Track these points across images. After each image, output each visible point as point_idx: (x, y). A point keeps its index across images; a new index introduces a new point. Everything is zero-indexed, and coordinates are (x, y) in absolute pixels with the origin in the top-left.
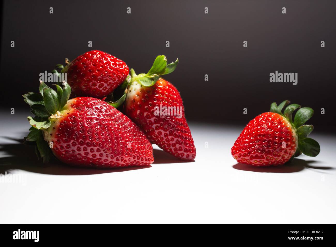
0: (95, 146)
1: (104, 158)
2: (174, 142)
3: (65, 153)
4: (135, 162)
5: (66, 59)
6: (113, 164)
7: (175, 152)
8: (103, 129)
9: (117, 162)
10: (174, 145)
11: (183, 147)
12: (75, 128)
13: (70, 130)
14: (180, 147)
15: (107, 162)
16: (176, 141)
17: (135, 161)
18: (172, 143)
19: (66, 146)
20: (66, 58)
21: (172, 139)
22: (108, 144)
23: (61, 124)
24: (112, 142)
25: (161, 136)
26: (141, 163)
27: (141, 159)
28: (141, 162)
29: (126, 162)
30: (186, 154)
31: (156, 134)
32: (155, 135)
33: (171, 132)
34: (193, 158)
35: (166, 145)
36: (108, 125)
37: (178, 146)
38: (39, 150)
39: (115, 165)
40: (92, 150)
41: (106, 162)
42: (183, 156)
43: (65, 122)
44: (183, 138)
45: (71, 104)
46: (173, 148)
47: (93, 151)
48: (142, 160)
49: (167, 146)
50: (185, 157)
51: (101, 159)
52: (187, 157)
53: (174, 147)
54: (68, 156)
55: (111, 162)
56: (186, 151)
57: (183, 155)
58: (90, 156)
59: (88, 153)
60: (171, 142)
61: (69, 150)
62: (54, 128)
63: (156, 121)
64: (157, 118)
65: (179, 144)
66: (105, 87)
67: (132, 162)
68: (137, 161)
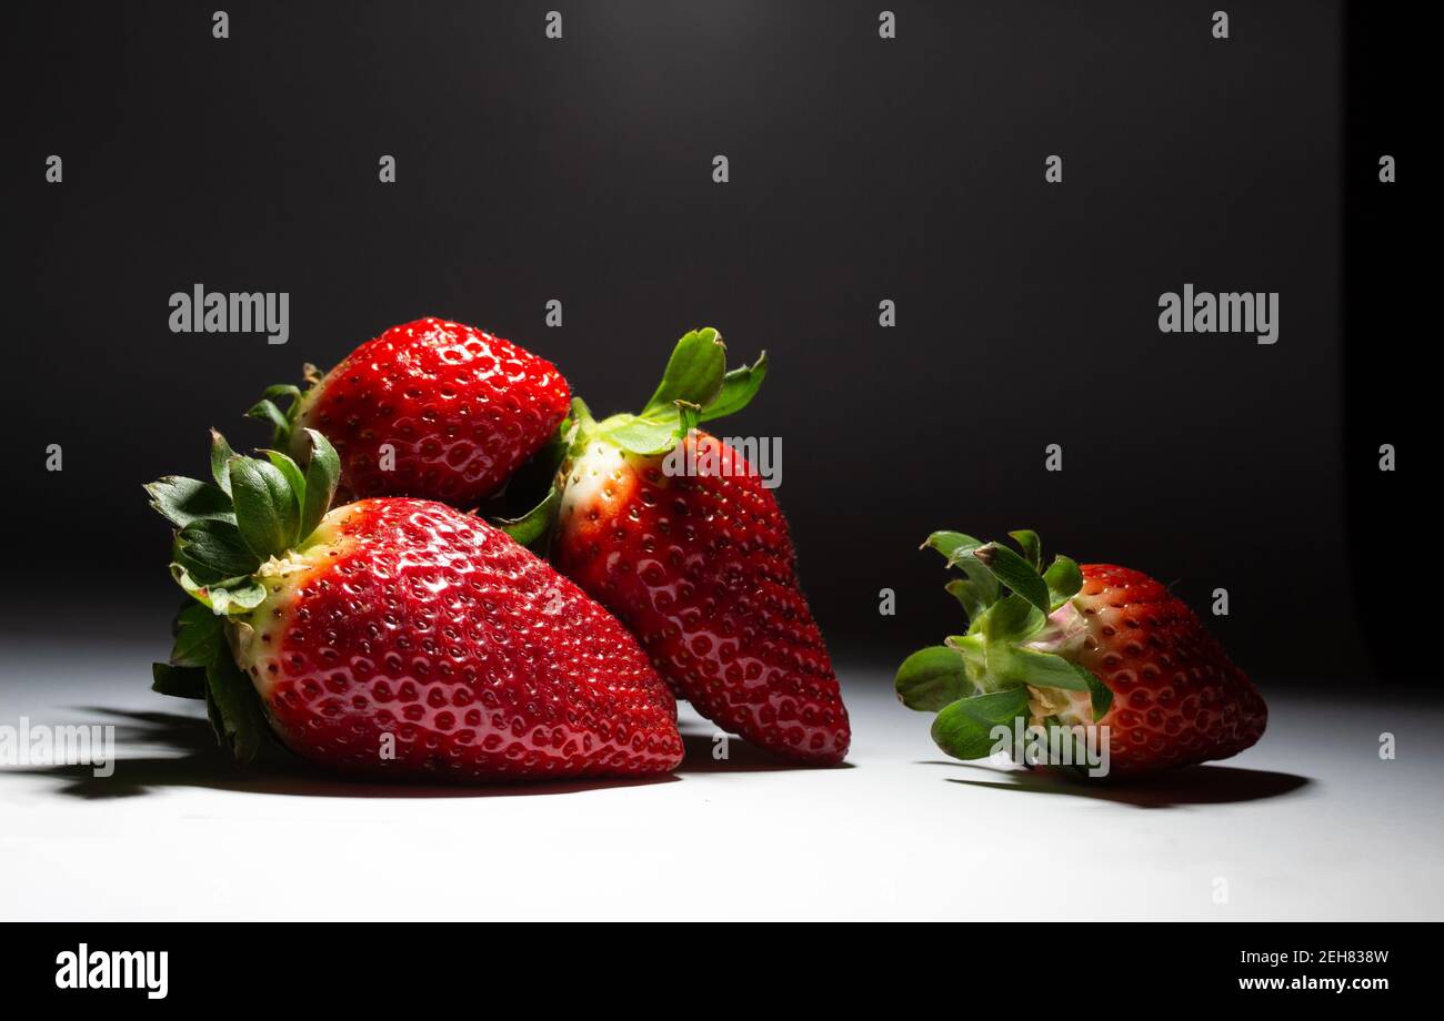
0: (449, 681)
1: (484, 731)
2: (762, 680)
3: (322, 712)
4: (611, 755)
5: (308, 368)
6: (520, 756)
7: (765, 725)
8: (479, 614)
9: (539, 749)
10: (760, 695)
11: (796, 704)
12: (364, 608)
13: (344, 615)
14: (785, 703)
15: (501, 748)
16: (768, 679)
17: (610, 749)
18: (752, 687)
19: (329, 678)
20: (307, 365)
21: (753, 670)
22: (500, 673)
23: (307, 594)
24: (518, 666)
25: (709, 656)
26: (631, 762)
27: (634, 744)
28: (633, 755)
29: (574, 753)
30: (809, 732)
31: (687, 651)
32: (685, 655)
33: (746, 640)
34: (838, 751)
35: (728, 696)
36: (498, 600)
37: (775, 700)
38: (218, 705)
39: (531, 764)
40: (437, 698)
41: (493, 747)
42: (797, 743)
43: (323, 585)
44: (798, 665)
45: (343, 522)
46: (755, 709)
47: (443, 702)
48: (637, 749)
49: (732, 702)
50: (805, 746)
51: (472, 734)
52: (813, 745)
53: (762, 705)
54: (339, 725)
55: (513, 750)
56: (811, 719)
57: (797, 735)
58: (428, 722)
59: (420, 711)
60: (749, 684)
61: (343, 698)
62: (277, 612)
63: (686, 592)
64: (690, 584)
65: (780, 693)
66: (474, 461)
67: (596, 753)
68: (618, 748)
